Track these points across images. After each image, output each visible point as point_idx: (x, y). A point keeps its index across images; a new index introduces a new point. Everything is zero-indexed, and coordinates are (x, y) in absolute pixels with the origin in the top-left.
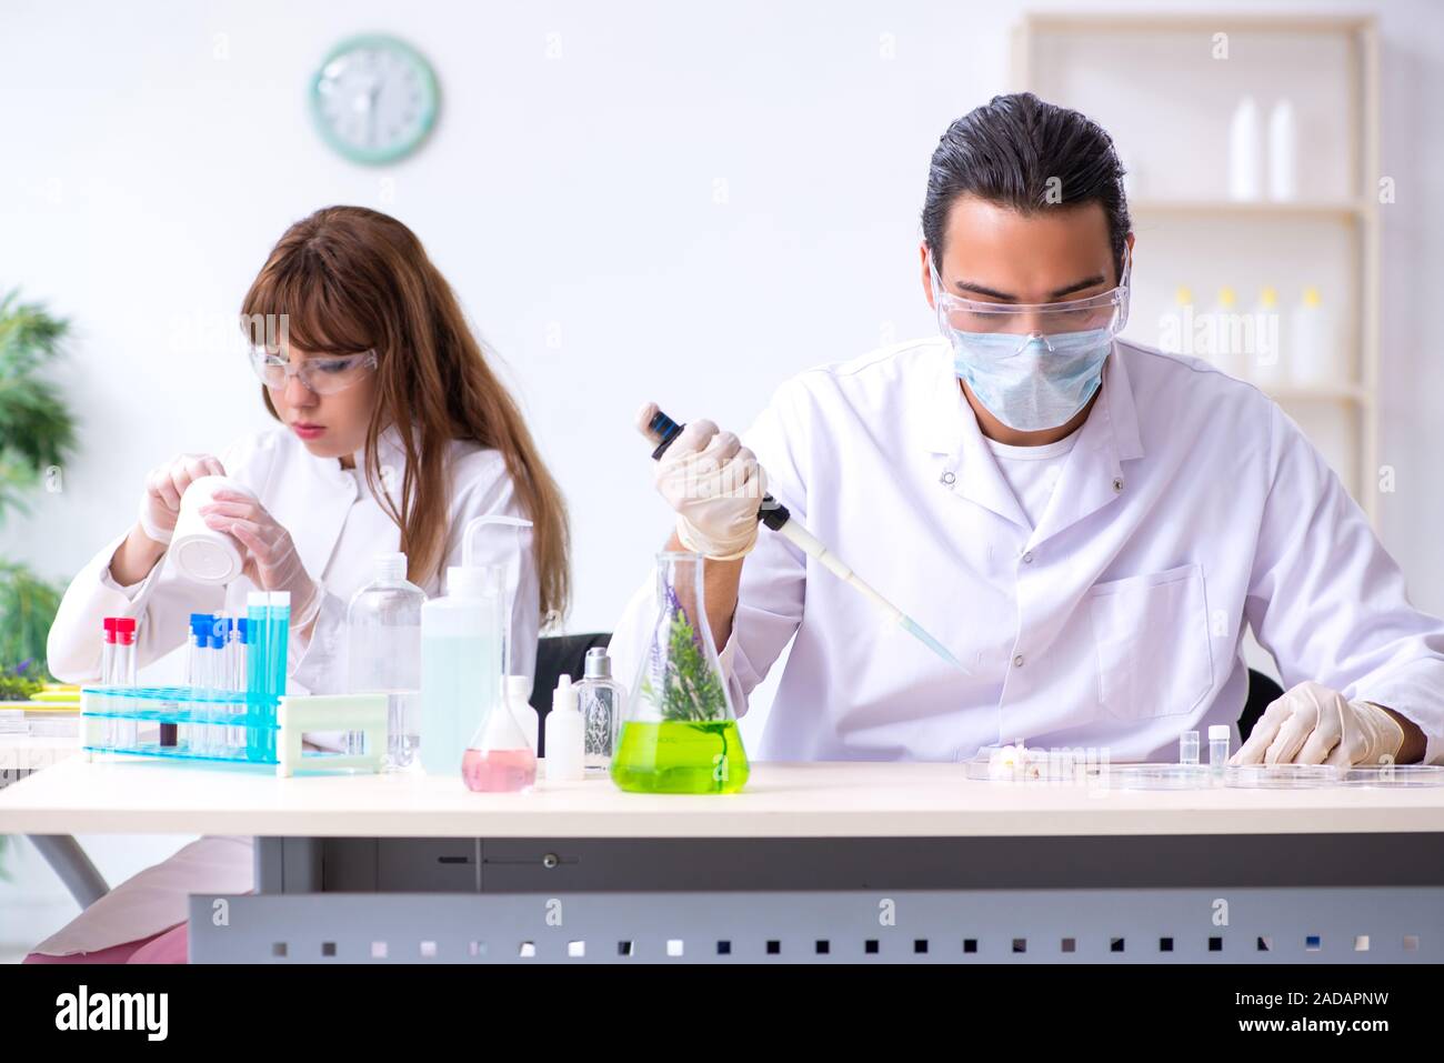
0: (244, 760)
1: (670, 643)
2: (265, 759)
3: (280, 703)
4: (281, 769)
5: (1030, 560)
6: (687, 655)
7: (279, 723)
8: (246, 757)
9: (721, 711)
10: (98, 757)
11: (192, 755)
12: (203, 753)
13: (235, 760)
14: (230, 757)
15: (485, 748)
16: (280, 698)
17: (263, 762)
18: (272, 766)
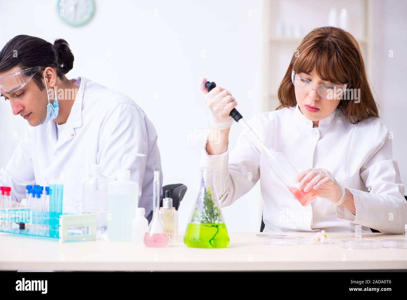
0: (48, 237)
3: (60, 218)
4: (61, 240)
7: (60, 224)
8: (49, 235)
11: (30, 234)
12: (34, 233)
13: (45, 236)
14: (43, 235)
17: (55, 237)
18: (57, 239)
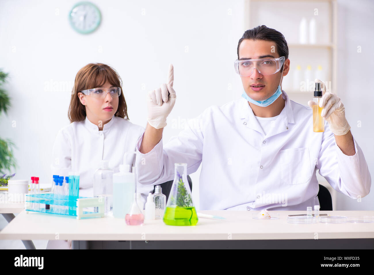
1: (178, 187)
2: (73, 214)
3: (77, 201)
4: (78, 218)
5: (264, 142)
6: (183, 190)
7: (77, 206)
8: (68, 214)
9: (191, 204)
10: (30, 212)
11: (54, 213)
12: (57, 212)
13: (65, 214)
15: (131, 214)
16: (77, 199)
17: (73, 215)
18: (75, 217)
